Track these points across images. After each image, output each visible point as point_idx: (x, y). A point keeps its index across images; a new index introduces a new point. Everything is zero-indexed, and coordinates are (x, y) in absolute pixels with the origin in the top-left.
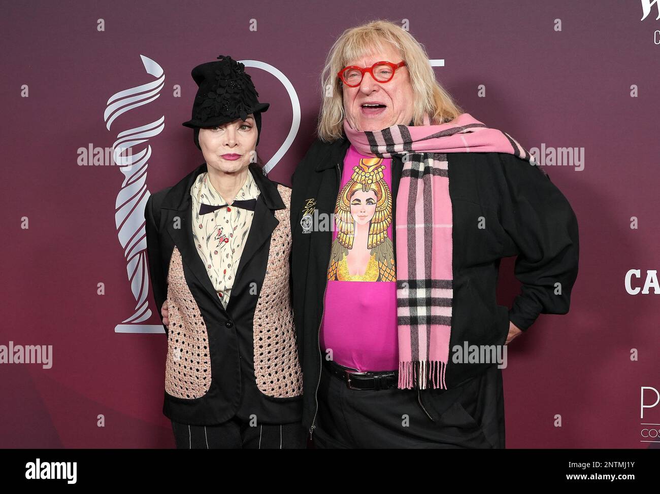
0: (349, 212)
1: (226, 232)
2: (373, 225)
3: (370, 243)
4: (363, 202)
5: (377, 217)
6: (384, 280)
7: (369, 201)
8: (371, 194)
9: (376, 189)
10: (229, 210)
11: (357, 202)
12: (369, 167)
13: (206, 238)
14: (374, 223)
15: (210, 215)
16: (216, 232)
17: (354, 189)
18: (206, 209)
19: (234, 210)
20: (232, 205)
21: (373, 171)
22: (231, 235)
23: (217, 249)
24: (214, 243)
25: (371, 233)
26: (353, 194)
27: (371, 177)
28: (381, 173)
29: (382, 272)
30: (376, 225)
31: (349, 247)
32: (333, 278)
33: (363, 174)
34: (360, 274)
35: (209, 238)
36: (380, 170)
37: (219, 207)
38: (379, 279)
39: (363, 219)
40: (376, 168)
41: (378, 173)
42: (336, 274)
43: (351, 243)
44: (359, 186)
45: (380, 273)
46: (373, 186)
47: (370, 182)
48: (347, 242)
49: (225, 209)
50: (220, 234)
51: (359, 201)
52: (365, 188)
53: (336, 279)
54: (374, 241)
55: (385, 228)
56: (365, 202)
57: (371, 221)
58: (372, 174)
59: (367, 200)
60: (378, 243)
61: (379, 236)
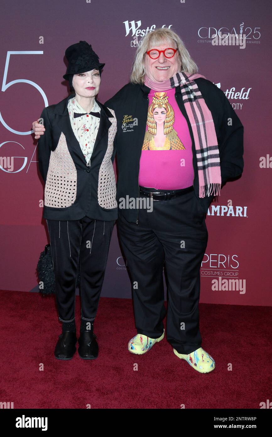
0: (153, 118)
1: (87, 127)
2: (165, 124)
3: (165, 132)
4: (160, 113)
5: (167, 120)
6: (173, 149)
7: (162, 112)
8: (163, 110)
9: (165, 107)
10: (88, 116)
11: (157, 113)
12: (160, 97)
13: (77, 129)
14: (166, 123)
15: (79, 118)
16: (83, 126)
17: (154, 107)
18: (76, 115)
19: (90, 116)
20: (89, 114)
21: (163, 99)
22: (90, 128)
23: (82, 134)
24: (80, 132)
25: (165, 127)
26: (154, 109)
27: (162, 102)
28: (167, 100)
29: (172, 145)
30: (167, 124)
31: (154, 134)
32: (147, 149)
33: (158, 100)
34: (161, 147)
35: (78, 129)
36: (166, 98)
37: (83, 114)
38: (171, 149)
39: (160, 121)
40: (164, 98)
41: (166, 100)
42: (148, 147)
43: (155, 132)
44: (156, 106)
45: (171, 146)
46: (164, 106)
47: (162, 104)
48: (153, 132)
49: (85, 115)
50: (84, 127)
51: (158, 113)
52: (160, 106)
53: (149, 149)
54: (167, 131)
55: (172, 125)
56: (161, 113)
57: (164, 122)
58: (162, 100)
59: (161, 112)
60: (169, 132)
61: (169, 128)
